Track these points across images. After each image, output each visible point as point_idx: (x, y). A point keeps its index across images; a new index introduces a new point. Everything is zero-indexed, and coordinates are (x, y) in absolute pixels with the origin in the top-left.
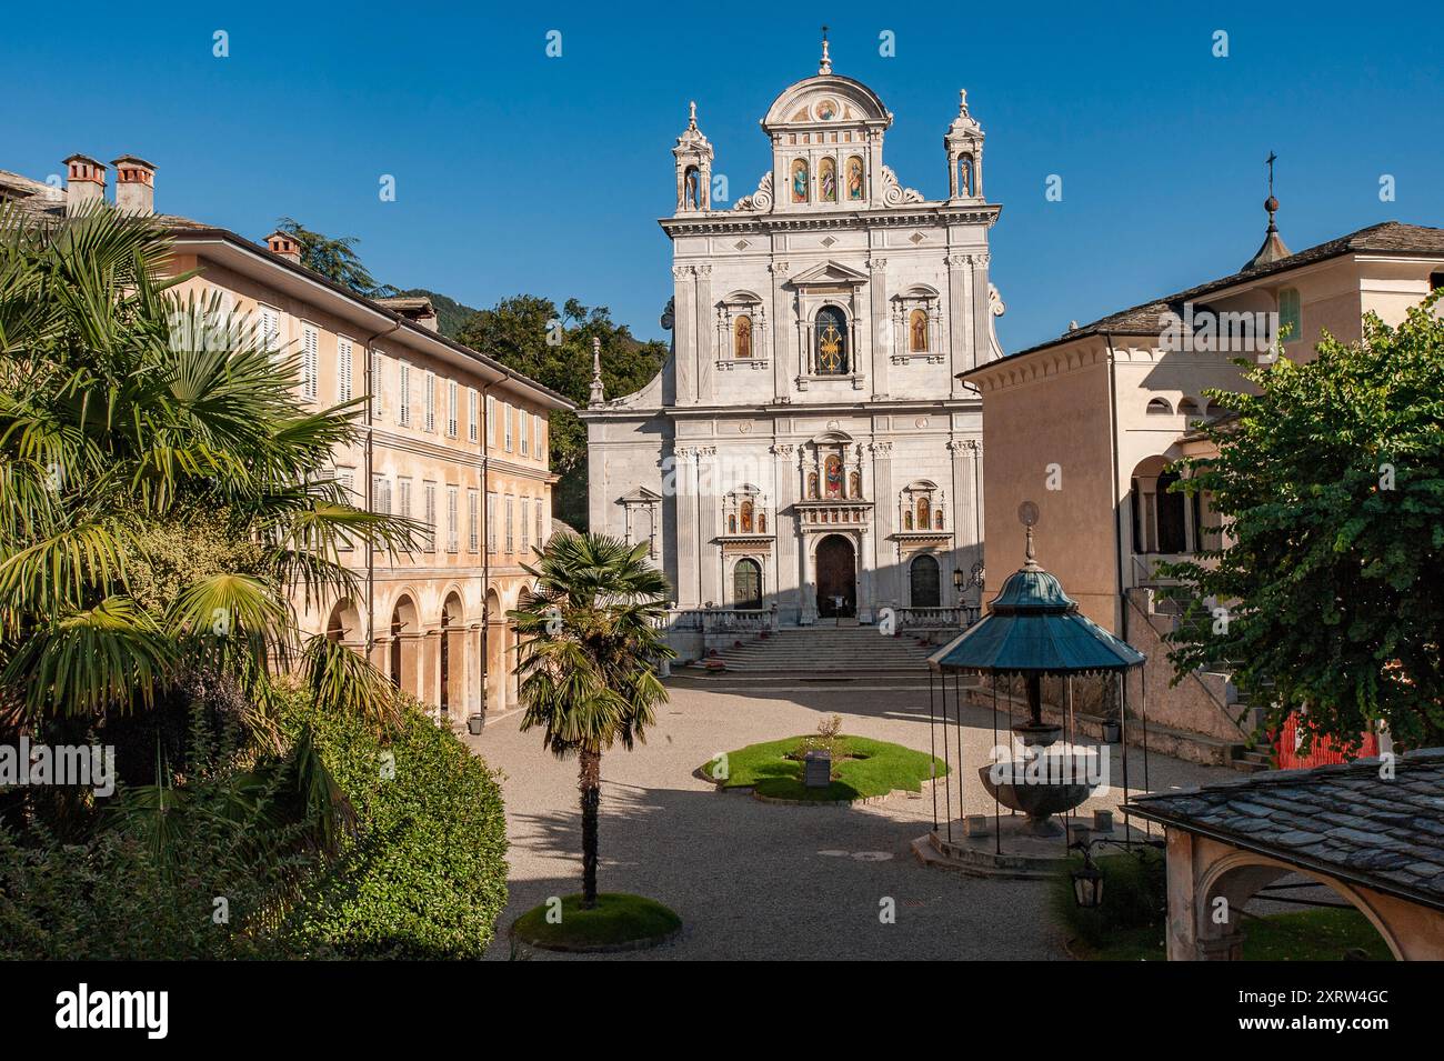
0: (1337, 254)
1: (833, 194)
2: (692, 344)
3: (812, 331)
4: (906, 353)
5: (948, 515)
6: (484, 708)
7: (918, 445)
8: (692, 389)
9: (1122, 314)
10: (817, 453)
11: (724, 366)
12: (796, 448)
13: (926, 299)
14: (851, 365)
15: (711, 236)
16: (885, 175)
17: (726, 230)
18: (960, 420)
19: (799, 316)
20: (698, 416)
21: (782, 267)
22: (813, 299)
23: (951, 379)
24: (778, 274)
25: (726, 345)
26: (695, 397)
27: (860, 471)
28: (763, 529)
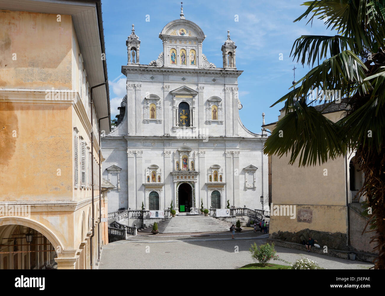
1: (184, 62)
2: (134, 113)
3: (178, 111)
4: (210, 120)
8: (134, 130)
10: (179, 154)
11: (145, 122)
12: (172, 152)
13: (217, 101)
14: (191, 123)
15: (141, 74)
16: (203, 57)
17: (147, 72)
18: (228, 144)
19: (173, 105)
20: (136, 140)
21: (167, 87)
22: (178, 99)
23: (225, 130)
24: (166, 89)
25: (147, 114)
26: (135, 132)
27: (194, 161)
28: (160, 181)
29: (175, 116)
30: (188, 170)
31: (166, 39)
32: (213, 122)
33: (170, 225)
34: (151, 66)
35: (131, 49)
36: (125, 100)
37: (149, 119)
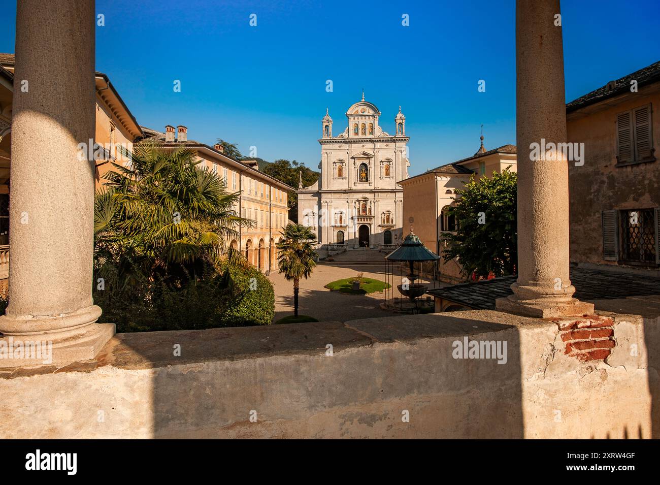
0: (495, 153)
1: (364, 133)
2: (326, 173)
6: (270, 269)
7: (386, 201)
8: (326, 185)
9: (440, 167)
13: (389, 162)
14: (369, 179)
15: (332, 144)
16: (379, 128)
17: (336, 142)
18: (397, 194)
19: (355, 166)
20: (328, 192)
21: (351, 152)
22: (359, 161)
23: (396, 183)
24: (350, 155)
29: (356, 174)
31: (351, 117)
34: (340, 138)
35: (326, 127)
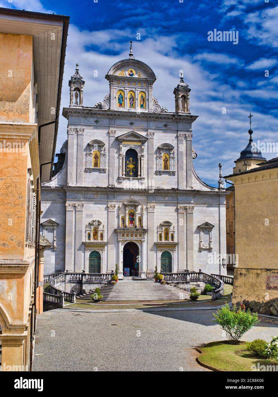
1: (132, 105)
2: (75, 160)
3: (124, 159)
4: (161, 170)
5: (176, 236)
7: (164, 207)
8: (74, 179)
10: (125, 208)
11: (88, 170)
12: (117, 206)
13: (169, 149)
14: (139, 173)
15: (84, 117)
16: (154, 100)
17: (91, 115)
18: (180, 198)
19: (119, 152)
20: (76, 191)
21: (113, 132)
22: (125, 146)
23: (178, 182)
24: (112, 135)
25: (89, 162)
26: (75, 182)
27: (142, 216)
28: (102, 239)
29: (121, 165)
30: (134, 227)
31: (114, 80)
32: (164, 172)
33: (114, 291)
34: (96, 109)
35: (74, 90)
36: (65, 146)
37: (92, 167)
